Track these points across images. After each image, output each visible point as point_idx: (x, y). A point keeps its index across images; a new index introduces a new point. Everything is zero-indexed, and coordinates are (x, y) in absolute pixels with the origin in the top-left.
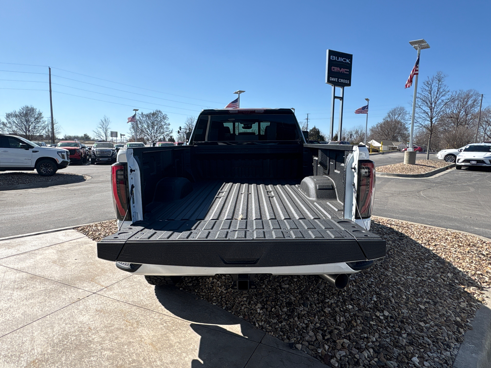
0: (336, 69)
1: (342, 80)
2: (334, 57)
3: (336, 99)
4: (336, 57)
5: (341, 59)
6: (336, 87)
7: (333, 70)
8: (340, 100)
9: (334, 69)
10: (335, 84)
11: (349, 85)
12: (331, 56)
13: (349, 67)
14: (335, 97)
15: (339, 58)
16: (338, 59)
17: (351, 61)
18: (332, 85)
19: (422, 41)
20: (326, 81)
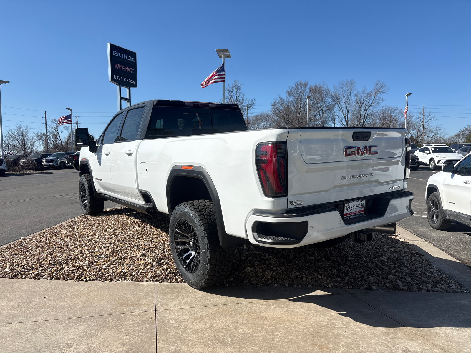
0: (120, 67)
1: (127, 80)
2: (117, 53)
3: (122, 101)
4: (119, 53)
5: (124, 56)
6: (121, 87)
7: (117, 68)
8: (127, 102)
9: (117, 66)
10: (121, 84)
11: (135, 85)
12: (113, 51)
13: (134, 65)
14: (121, 98)
15: (123, 54)
16: (121, 55)
17: (135, 59)
18: (117, 85)
19: (227, 51)
20: (110, 79)
